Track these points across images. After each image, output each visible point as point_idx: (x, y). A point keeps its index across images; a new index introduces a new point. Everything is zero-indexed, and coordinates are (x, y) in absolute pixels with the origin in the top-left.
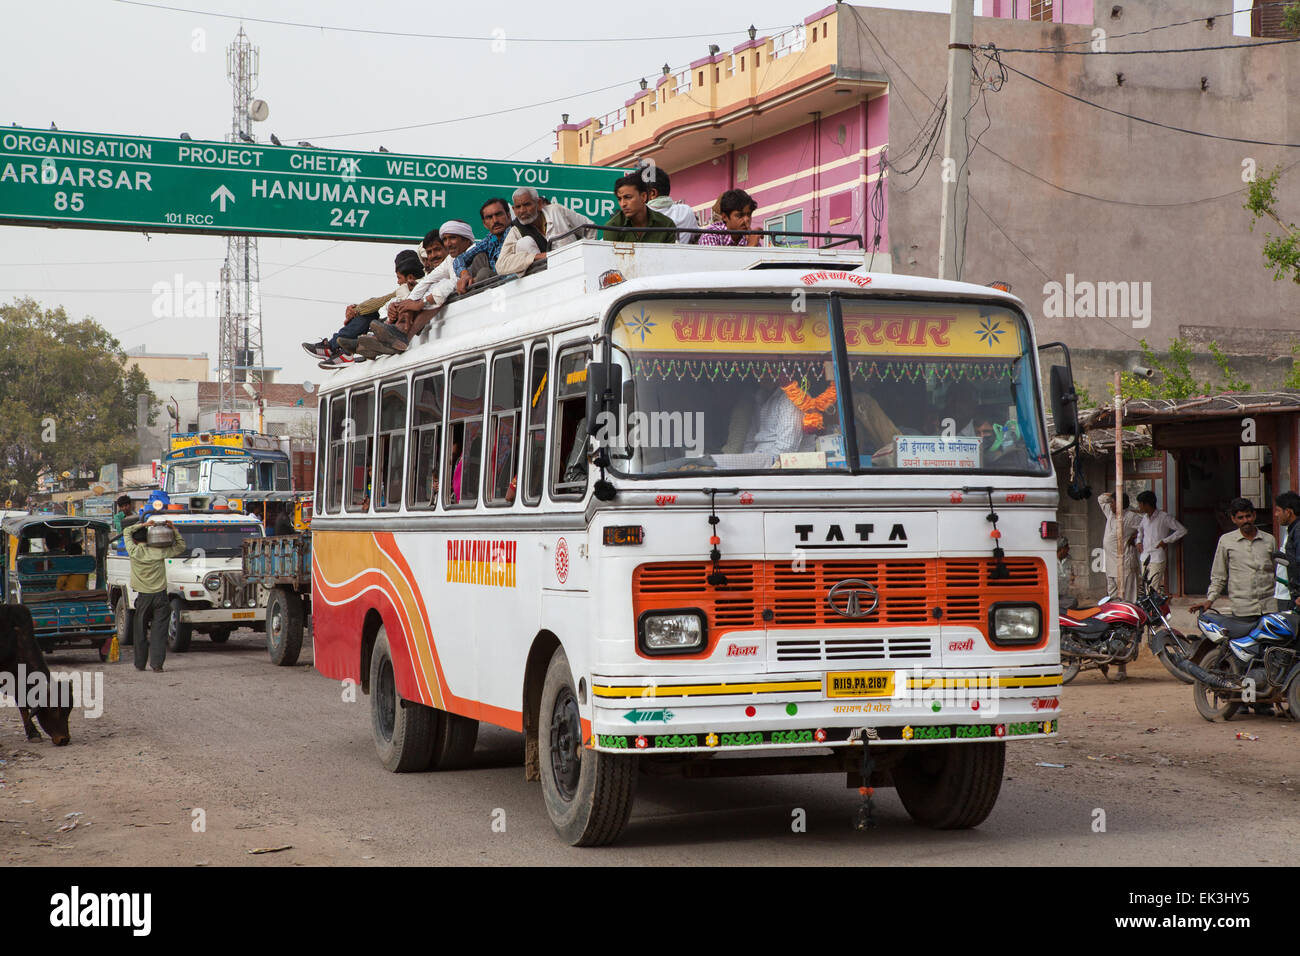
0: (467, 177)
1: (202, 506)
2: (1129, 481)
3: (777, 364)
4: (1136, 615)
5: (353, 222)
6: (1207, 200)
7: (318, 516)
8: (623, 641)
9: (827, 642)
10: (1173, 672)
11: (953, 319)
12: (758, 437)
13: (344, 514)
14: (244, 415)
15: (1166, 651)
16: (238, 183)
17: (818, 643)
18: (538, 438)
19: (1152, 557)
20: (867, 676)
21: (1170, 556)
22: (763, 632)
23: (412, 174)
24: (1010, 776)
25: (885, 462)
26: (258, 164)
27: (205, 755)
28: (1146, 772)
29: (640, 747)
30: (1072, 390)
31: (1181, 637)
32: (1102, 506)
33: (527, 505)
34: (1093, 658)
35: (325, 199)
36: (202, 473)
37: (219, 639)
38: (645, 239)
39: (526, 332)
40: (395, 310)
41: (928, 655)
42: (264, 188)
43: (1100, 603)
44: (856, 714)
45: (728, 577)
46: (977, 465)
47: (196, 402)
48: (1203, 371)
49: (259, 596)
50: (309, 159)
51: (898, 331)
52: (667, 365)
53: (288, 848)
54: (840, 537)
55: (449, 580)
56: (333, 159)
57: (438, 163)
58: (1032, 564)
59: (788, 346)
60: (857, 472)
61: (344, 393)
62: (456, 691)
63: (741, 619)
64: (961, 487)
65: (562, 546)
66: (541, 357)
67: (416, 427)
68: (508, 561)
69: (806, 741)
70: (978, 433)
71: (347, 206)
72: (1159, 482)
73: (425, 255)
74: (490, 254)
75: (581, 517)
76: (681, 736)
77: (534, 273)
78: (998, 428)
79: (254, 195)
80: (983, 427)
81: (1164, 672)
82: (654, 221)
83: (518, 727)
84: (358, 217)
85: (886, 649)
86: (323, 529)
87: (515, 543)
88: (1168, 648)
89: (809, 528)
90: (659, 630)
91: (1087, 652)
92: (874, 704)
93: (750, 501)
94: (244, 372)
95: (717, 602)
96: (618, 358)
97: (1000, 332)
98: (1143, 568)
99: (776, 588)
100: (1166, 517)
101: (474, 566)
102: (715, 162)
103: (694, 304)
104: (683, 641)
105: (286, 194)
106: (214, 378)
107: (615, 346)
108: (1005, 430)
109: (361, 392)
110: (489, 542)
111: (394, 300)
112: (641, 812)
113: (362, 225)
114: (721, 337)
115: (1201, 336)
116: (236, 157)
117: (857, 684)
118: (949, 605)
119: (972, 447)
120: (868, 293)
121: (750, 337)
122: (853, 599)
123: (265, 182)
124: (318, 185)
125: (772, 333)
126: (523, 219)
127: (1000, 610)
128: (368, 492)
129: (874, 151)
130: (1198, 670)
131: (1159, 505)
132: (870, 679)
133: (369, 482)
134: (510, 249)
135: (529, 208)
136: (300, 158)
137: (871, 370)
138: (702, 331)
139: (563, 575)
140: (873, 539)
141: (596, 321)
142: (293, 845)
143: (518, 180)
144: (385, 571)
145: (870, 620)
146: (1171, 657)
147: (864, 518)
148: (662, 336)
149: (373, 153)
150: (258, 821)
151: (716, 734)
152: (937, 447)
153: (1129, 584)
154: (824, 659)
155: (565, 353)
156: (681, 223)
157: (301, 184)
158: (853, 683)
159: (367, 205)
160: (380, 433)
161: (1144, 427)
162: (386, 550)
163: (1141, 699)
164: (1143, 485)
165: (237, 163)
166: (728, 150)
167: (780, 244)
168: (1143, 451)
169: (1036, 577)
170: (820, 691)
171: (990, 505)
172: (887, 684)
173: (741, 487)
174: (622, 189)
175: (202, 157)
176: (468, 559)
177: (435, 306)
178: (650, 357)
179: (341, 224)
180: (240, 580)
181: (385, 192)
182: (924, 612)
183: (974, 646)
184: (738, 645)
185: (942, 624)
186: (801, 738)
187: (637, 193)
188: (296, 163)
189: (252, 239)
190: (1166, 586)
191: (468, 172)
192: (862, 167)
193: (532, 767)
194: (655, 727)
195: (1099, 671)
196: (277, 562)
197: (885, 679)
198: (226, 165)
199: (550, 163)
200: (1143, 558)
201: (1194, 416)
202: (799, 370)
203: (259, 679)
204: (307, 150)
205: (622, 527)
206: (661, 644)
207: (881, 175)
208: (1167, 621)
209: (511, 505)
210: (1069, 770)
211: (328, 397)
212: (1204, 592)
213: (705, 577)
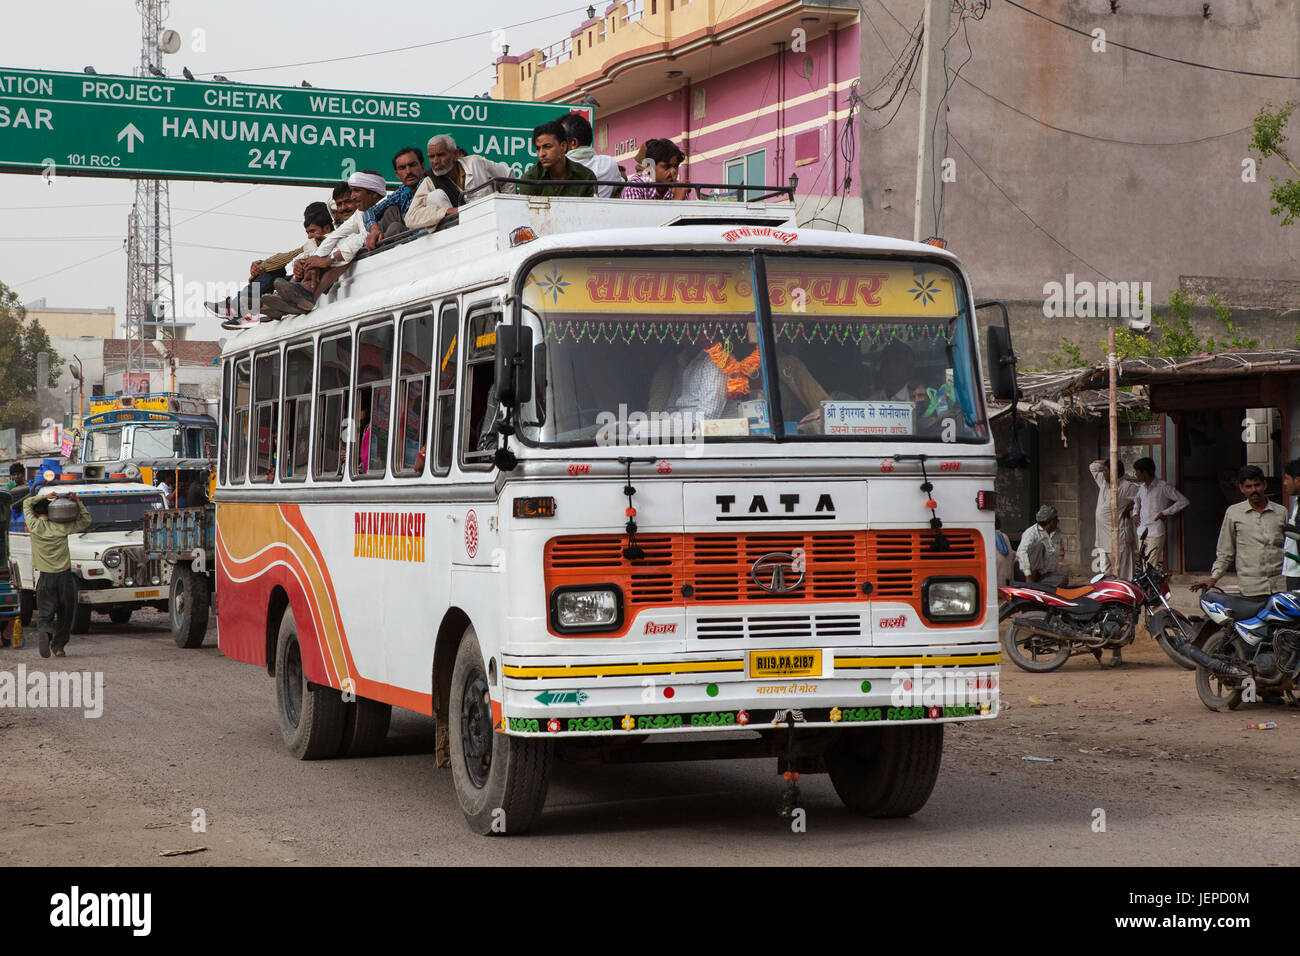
0: (398, 115)
1: (97, 475)
2: (1124, 447)
3: (698, 325)
4: (1132, 594)
5: (273, 164)
6: (1208, 139)
7: (221, 487)
8: (534, 618)
9: (750, 619)
10: (1173, 657)
11: (886, 277)
12: (679, 402)
13: (248, 484)
14: (153, 375)
15: (1165, 633)
16: (148, 121)
17: (740, 620)
18: (447, 404)
19: (1150, 531)
20: (792, 655)
21: (1169, 530)
22: (683, 608)
23: (338, 111)
24: (994, 771)
25: (811, 429)
26: (169, 100)
27: (112, 748)
28: (1144, 766)
29: (552, 730)
30: (1010, 352)
31: (1181, 618)
32: (1094, 474)
33: (436, 475)
34: (1085, 642)
35: (242, 139)
36: (124, 440)
37: (120, 619)
38: (563, 193)
39: (434, 292)
40: (301, 267)
41: (858, 633)
42: (175, 127)
43: (1093, 581)
44: (781, 695)
45: (645, 551)
46: (910, 432)
47: (101, 361)
48: (1206, 326)
49: (163, 573)
50: (225, 94)
51: (826, 289)
52: (581, 327)
53: (203, 850)
54: (764, 508)
55: (356, 555)
56: (251, 95)
57: (366, 99)
58: (969, 536)
59: (709, 307)
60: (781, 439)
61: (248, 355)
62: (363, 674)
63: (660, 596)
64: (892, 455)
65: (471, 518)
66: (450, 318)
67: (323, 392)
68: (417, 534)
69: (728, 723)
70: (912, 398)
71: (266, 147)
72: (1157, 448)
73: (334, 207)
74: (400, 206)
75: (491, 488)
76: (595, 718)
77: (446, 228)
78: (932, 392)
79: (165, 134)
80: (918, 391)
81: (1163, 657)
82: (574, 173)
83: (427, 711)
84: (279, 158)
85: (813, 626)
86: (227, 500)
87: (424, 515)
88: (1168, 630)
89: (731, 499)
90: (572, 607)
91: (1079, 635)
92: (799, 684)
93: (668, 471)
94: (154, 327)
95: (634, 577)
96: (529, 320)
97: (935, 291)
98: (1140, 542)
99: (697, 562)
100: (1162, 487)
101: (382, 540)
102: (669, 98)
103: (609, 262)
104: (599, 619)
105: (200, 133)
106: (121, 334)
107: (526, 308)
108: (939, 395)
109: (266, 354)
110: (397, 514)
111: (301, 256)
112: (557, 801)
113: (282, 167)
114: (638, 298)
115: (1204, 288)
116: (145, 93)
117: (781, 664)
118: (880, 579)
119: (904, 412)
120: (794, 250)
121: (669, 298)
122: (778, 573)
123: (176, 120)
124: (235, 123)
125: (692, 292)
126: (436, 170)
127: (934, 585)
128: (274, 461)
129: (844, 86)
130: (1200, 655)
131: (1158, 473)
132: (796, 658)
133: (274, 450)
134: (422, 201)
135: (443, 159)
136: (215, 94)
137: (798, 331)
138: (618, 291)
139: (472, 549)
140: (798, 510)
141: (506, 281)
142: (208, 846)
143: (454, 118)
144: (290, 545)
145: (796, 596)
146: (1171, 640)
147: (789, 488)
148: (576, 297)
149: (296, 88)
150: (169, 820)
151: (632, 716)
152: (867, 412)
153: (1124, 560)
154: (747, 638)
155: (475, 314)
156: (603, 176)
157: (216, 122)
158: (778, 663)
159: (289, 145)
160: (286, 398)
161: (1141, 387)
162: (291, 523)
163: (1138, 687)
164: (1139, 452)
165: (146, 100)
166: (683, 84)
167: (705, 197)
168: (1140, 414)
169: (972, 549)
170: (742, 670)
171: (924, 474)
172: (814, 664)
173: (658, 456)
174: (541, 138)
175: (108, 92)
176: (376, 533)
177: (343, 263)
178: (563, 318)
179: (259, 166)
180: (142, 556)
181: (309, 131)
182: (854, 587)
183: (906, 623)
184: (656, 623)
185: (872, 600)
186: (722, 721)
187: (556, 142)
188: (211, 100)
189: (163, 183)
190: (1165, 563)
191: (399, 109)
192: (830, 103)
193: (443, 752)
194: (569, 710)
195: (1092, 656)
196: (179, 535)
197: (812, 658)
198: (134, 101)
199: (489, 98)
200: (1140, 531)
201: (1196, 375)
202: (721, 331)
203: (171, 664)
204: (223, 85)
205: (533, 498)
206: (575, 622)
207: (852, 111)
208: (1167, 601)
209: (420, 476)
210: (1059, 764)
211: (232, 360)
212: (1208, 569)
213: (620, 551)
